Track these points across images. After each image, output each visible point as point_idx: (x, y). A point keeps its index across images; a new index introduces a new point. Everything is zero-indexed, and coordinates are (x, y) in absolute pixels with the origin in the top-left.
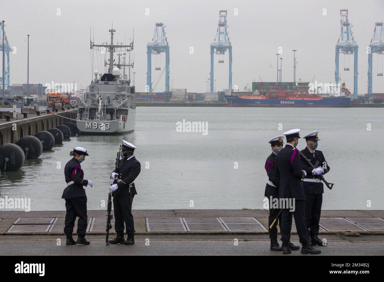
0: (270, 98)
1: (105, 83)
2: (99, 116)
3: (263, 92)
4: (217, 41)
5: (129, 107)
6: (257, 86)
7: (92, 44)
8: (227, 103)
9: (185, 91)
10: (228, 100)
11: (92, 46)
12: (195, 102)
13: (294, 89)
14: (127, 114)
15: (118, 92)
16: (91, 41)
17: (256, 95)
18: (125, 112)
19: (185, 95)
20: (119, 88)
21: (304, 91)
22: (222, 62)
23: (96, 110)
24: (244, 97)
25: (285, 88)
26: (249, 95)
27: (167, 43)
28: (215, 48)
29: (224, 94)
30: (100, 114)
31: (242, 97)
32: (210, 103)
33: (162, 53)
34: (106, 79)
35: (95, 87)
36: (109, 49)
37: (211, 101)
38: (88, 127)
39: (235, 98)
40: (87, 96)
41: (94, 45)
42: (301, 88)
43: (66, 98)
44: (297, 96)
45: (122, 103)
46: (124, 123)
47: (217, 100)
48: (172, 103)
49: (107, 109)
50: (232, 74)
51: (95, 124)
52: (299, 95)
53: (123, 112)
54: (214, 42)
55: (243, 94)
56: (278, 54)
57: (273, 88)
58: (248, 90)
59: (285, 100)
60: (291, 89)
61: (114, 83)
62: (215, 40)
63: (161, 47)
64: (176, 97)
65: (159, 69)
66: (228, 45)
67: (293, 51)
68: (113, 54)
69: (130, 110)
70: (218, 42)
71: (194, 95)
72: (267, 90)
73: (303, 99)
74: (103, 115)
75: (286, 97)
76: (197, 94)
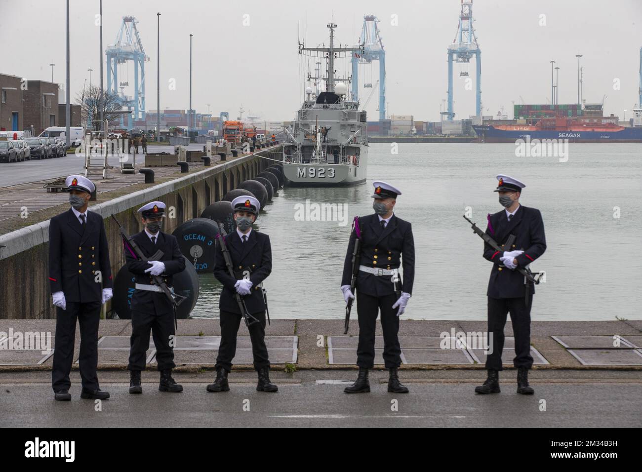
0: (542, 129)
1: (324, 107)
2: (318, 157)
3: (531, 120)
4: (458, 42)
5: (361, 143)
6: (521, 110)
7: (302, 47)
8: (476, 136)
9: (411, 119)
10: (478, 132)
11: (301, 50)
12: (428, 136)
13: (579, 115)
14: (358, 154)
15: (343, 120)
16: (299, 42)
17: (520, 125)
18: (356, 151)
19: (411, 126)
20: (345, 114)
21: (595, 118)
22: (466, 74)
23: (312, 147)
24: (502, 128)
25: (566, 113)
26: (511, 125)
27: (382, 47)
28: (455, 53)
29: (471, 123)
30: (319, 155)
31: (500, 128)
32: (451, 137)
33: (374, 62)
34: (325, 101)
35: (308, 113)
36: (327, 54)
37: (451, 135)
38: (302, 175)
39: (488, 129)
40: (295, 126)
41: (303, 49)
42: (591, 113)
43: (251, 130)
44: (585, 125)
45: (351, 137)
46: (356, 168)
47: (461, 133)
48: (392, 137)
49: (328, 146)
50: (480, 92)
51: (311, 170)
52: (588, 124)
53: (353, 151)
54: (453, 44)
55: (500, 123)
56: (552, 62)
57: (547, 114)
58: (504, 117)
59: (566, 132)
60: (574, 114)
61: (337, 106)
62: (455, 40)
63: (373, 53)
64: (397, 128)
65: (370, 86)
66: (474, 48)
67: (577, 56)
68: (333, 62)
69: (363, 148)
70: (460, 44)
71: (424, 125)
72: (538, 116)
73: (593, 130)
74: (323, 156)
75: (566, 127)
76: (428, 124)
